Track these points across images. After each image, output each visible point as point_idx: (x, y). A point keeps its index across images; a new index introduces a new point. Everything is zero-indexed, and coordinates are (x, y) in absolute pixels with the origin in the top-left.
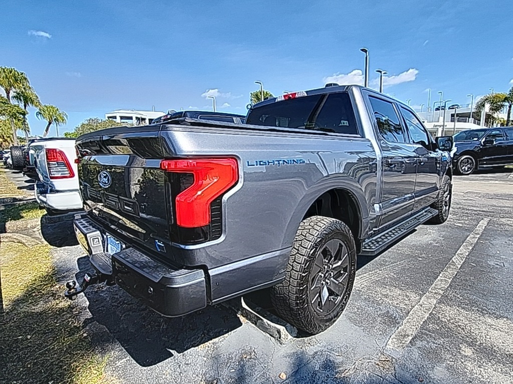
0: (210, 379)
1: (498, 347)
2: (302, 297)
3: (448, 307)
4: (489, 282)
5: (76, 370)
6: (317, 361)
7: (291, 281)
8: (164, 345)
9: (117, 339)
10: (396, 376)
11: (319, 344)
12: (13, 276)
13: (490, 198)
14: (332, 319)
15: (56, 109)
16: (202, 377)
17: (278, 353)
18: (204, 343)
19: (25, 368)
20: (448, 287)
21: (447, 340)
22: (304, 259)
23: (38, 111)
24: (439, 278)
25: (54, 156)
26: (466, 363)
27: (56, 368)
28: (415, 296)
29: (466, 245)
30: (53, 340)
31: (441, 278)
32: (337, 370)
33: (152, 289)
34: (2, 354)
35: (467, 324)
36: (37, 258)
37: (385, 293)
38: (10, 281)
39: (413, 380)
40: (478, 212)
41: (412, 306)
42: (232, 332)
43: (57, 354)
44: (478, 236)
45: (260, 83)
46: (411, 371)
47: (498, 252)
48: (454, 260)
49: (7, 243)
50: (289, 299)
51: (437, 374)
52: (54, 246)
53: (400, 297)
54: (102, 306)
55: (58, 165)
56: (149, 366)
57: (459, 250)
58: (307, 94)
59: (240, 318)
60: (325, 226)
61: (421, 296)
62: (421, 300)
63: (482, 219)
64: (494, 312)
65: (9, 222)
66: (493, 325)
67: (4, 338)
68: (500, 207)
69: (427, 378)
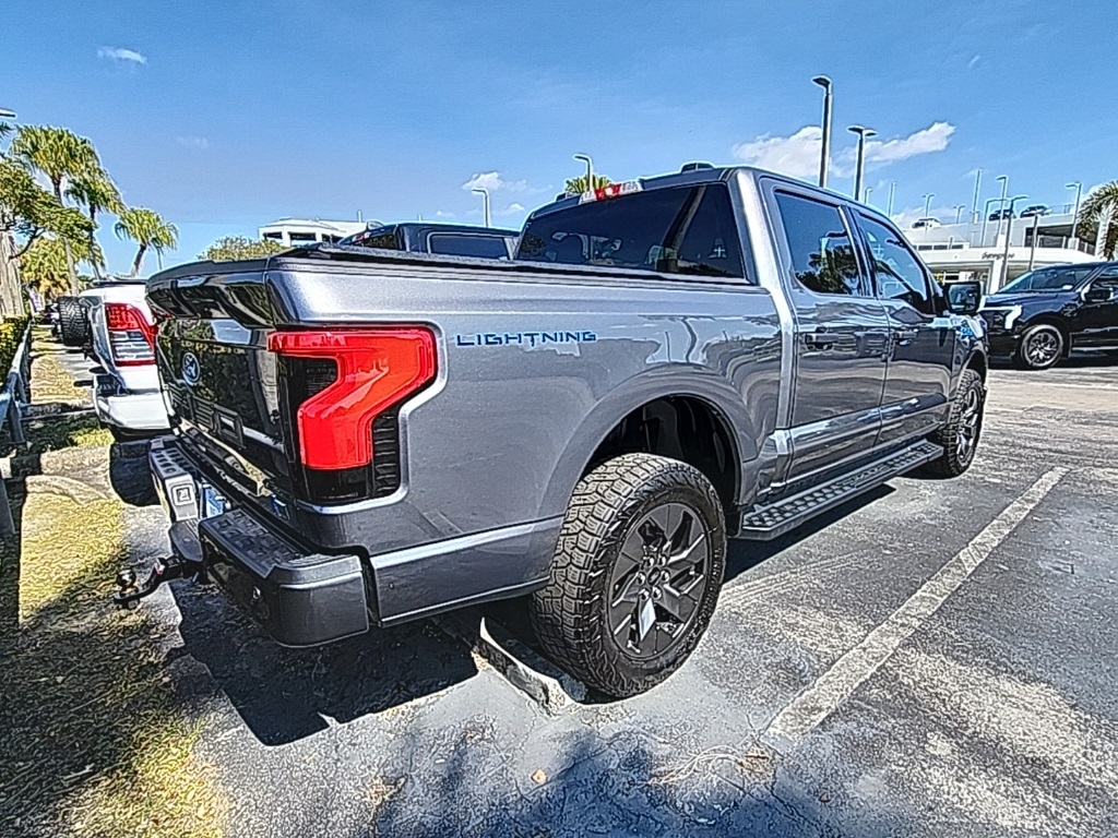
0: (394, 775)
1: (1011, 743)
2: (588, 620)
3: (923, 654)
4: (1029, 605)
5: (140, 745)
6: (617, 751)
7: (566, 587)
8: (316, 705)
9: (225, 690)
10: (773, 788)
11: (627, 719)
12: (43, 561)
13: (1081, 423)
14: (662, 668)
15: (155, 217)
16: (379, 771)
17: (539, 732)
18: (395, 705)
19: (44, 737)
20: (933, 614)
21: (902, 721)
22: (594, 542)
23: (118, 221)
24: (919, 593)
25: (121, 319)
26: (932, 770)
27: (104, 740)
28: (855, 629)
29: (998, 525)
30: (106, 686)
31: (924, 594)
32: (653, 772)
33: (259, 592)
34: (4, 710)
35: (955, 692)
36: (95, 526)
37: (793, 621)
38: (38, 570)
39: (809, 797)
40: (1047, 453)
41: (843, 650)
42: (456, 686)
43: (108, 713)
44: (1031, 506)
45: (587, 159)
46: (808, 781)
47: (1067, 542)
48: (961, 557)
49: (41, 495)
50: (563, 623)
51: (862, 790)
52: (129, 503)
53: (823, 631)
54: (207, 626)
55: (130, 337)
56: (278, 744)
57: (979, 536)
58: (643, 187)
59: (476, 660)
60: (647, 475)
61: (870, 628)
62: (867, 639)
63: (1051, 470)
64: (1022, 668)
65: (49, 453)
66: (1012, 696)
67: (13, 679)
68: (1100, 442)
69: (839, 796)
